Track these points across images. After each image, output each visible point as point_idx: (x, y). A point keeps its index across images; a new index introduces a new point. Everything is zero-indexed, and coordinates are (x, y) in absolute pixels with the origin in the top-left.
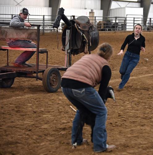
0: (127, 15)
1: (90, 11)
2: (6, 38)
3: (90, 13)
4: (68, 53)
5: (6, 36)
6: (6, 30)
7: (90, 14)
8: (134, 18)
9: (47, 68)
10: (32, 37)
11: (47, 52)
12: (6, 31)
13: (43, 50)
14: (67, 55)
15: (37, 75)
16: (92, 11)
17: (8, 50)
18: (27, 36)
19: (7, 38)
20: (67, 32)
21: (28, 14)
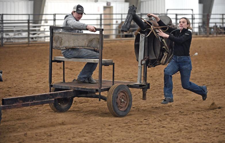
0: (168, 10)
1: (105, 5)
2: (60, 47)
3: (105, 8)
4: (142, 65)
5: (61, 44)
6: (60, 35)
7: (104, 10)
8: (177, 15)
9: (113, 84)
10: (93, 45)
11: (113, 64)
12: (61, 38)
13: (108, 62)
14: (142, 67)
15: (100, 94)
16: (109, 4)
17: (64, 62)
18: (87, 43)
19: (63, 46)
20: (141, 37)
21: (83, 14)
